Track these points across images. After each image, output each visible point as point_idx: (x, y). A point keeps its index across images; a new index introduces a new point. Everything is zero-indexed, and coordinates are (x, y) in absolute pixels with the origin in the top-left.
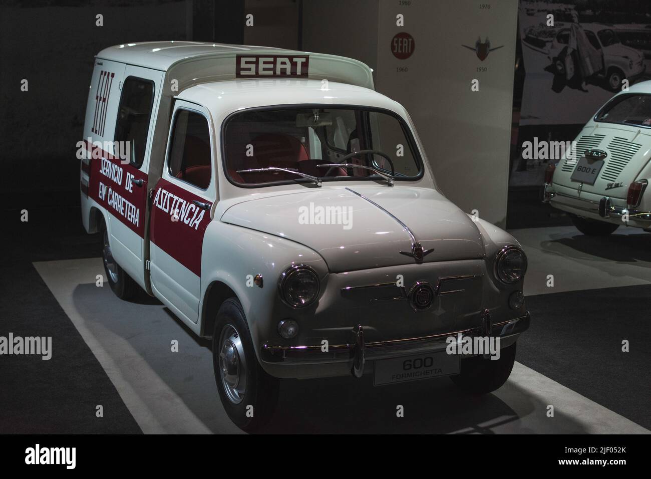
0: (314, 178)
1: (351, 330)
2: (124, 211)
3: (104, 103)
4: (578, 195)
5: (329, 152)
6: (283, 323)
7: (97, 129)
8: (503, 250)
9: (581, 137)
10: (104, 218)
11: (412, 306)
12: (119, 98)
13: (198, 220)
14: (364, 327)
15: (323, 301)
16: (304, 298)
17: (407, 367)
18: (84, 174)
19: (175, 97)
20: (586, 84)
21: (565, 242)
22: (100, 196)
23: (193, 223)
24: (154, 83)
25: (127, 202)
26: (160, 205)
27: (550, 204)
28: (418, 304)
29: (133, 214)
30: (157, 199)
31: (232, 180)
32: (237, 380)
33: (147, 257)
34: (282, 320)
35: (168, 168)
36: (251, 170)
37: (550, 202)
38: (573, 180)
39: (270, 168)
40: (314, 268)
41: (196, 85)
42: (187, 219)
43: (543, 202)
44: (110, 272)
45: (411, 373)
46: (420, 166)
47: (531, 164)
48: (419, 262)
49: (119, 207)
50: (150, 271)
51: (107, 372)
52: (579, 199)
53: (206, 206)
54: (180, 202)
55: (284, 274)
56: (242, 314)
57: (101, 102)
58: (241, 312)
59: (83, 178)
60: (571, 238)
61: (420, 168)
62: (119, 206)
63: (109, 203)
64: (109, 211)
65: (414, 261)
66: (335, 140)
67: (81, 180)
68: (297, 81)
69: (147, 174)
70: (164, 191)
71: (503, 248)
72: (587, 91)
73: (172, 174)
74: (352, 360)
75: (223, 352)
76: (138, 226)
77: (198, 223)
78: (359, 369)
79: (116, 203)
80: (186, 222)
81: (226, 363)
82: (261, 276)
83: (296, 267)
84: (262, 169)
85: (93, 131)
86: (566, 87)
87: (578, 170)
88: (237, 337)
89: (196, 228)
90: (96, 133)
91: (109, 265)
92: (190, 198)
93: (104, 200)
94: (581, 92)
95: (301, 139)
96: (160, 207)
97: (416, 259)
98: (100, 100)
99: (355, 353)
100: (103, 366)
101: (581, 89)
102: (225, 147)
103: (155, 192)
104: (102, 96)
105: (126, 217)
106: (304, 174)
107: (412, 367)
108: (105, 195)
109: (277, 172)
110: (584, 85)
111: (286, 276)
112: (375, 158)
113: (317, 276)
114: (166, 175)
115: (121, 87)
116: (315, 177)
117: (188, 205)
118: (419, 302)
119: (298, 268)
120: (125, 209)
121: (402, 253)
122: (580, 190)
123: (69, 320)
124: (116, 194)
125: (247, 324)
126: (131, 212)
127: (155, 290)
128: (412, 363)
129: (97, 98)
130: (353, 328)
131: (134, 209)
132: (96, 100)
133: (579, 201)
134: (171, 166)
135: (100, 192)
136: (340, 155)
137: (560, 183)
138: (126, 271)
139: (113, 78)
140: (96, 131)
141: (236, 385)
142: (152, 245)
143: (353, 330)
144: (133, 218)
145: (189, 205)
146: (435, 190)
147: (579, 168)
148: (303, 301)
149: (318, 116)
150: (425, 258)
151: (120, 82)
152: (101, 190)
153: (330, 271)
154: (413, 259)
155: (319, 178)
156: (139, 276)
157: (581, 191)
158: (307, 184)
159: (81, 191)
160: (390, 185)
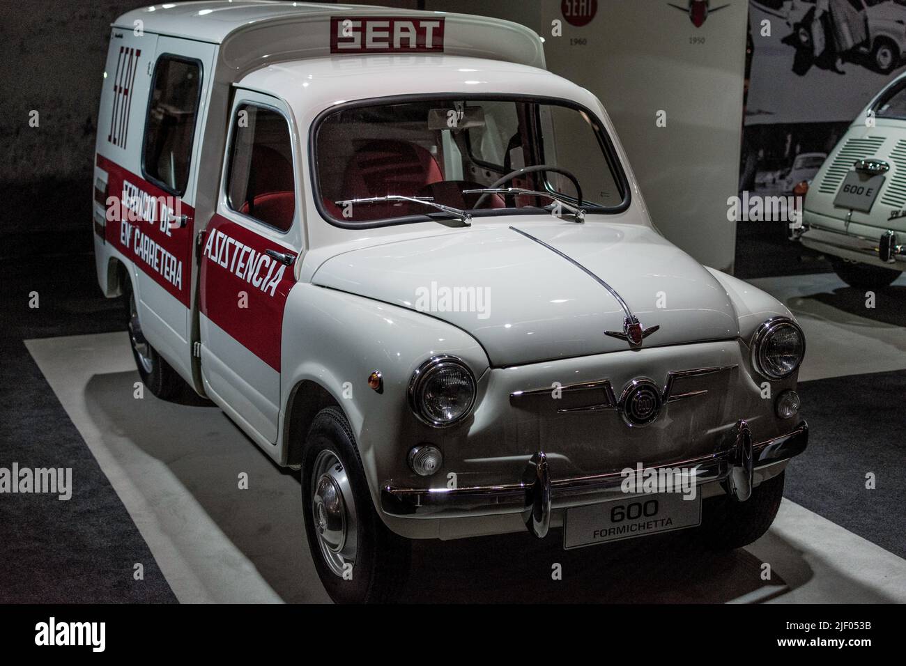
0: (458, 212)
1: (527, 461)
2: (158, 265)
3: (125, 97)
4: (845, 228)
5: (473, 169)
6: (417, 451)
7: (117, 137)
8: (767, 325)
9: (848, 141)
10: (129, 275)
11: (625, 419)
12: (149, 89)
13: (274, 281)
14: (549, 455)
15: (483, 414)
16: (451, 412)
17: (618, 517)
18: (99, 207)
19: (234, 84)
20: (843, 63)
21: (822, 297)
22: (122, 241)
23: (267, 287)
24: (202, 63)
25: (163, 251)
26: (215, 256)
27: (800, 243)
28: (635, 416)
29: (173, 270)
30: (209, 247)
31: (328, 216)
32: (343, 538)
33: (196, 336)
34: (415, 446)
35: (225, 198)
36: (358, 200)
37: (801, 240)
38: (837, 206)
39: (389, 197)
40: (466, 360)
41: (268, 66)
42: (257, 279)
43: (791, 239)
44: (141, 356)
45: (624, 527)
46: (623, 189)
47: (762, 182)
48: (636, 348)
49: (152, 259)
50: (200, 358)
51: (135, 520)
52: (847, 234)
53: (288, 259)
54: (246, 252)
55: (418, 372)
56: (348, 434)
57: (121, 95)
58: (346, 431)
59: (97, 213)
60: (831, 292)
61: (624, 193)
62: (151, 257)
63: (137, 252)
64: (136, 264)
65: (629, 347)
66: (482, 149)
67: (95, 215)
68: (427, 58)
69: (194, 206)
70: (220, 234)
71: (766, 322)
72: (843, 73)
73: (233, 207)
74: (530, 508)
75: (318, 494)
76: (180, 288)
77: (274, 285)
78: (542, 522)
79: (146, 252)
80: (256, 284)
81: (323, 512)
82: (379, 375)
83: (438, 360)
84: (376, 198)
85: (110, 140)
86: (814, 67)
87: (844, 191)
88: (341, 470)
89: (272, 294)
90: (115, 142)
91: (138, 346)
92: (262, 245)
93: (128, 246)
94: (835, 74)
95: (431, 148)
96: (214, 259)
97: (630, 342)
98: (120, 92)
99: (535, 498)
100: (130, 511)
101: (834, 69)
102: (316, 164)
103: (205, 236)
104: (123, 86)
105: (161, 273)
106: (443, 206)
107: (626, 517)
108: (130, 240)
109: (400, 202)
110: (839, 64)
111: (421, 376)
112: (548, 178)
113: (472, 373)
114: (223, 209)
115: (151, 72)
116: (461, 211)
117: (258, 256)
118: (636, 414)
119: (440, 362)
120: (160, 261)
121: (607, 333)
122: (848, 221)
123: (77, 433)
124: (147, 238)
125: (358, 451)
126: (169, 266)
127: (209, 390)
128: (625, 511)
129: (115, 90)
130: (531, 456)
131: (173, 262)
132: (114, 92)
133: (847, 237)
134: (230, 194)
135: (122, 234)
136: (491, 172)
137: (816, 210)
138: (164, 357)
139: (139, 58)
140: (115, 140)
141: (340, 547)
142: (204, 318)
143: (532, 460)
144: (172, 276)
145: (260, 257)
146: (649, 228)
147: (846, 187)
148: (450, 416)
149: (462, 113)
150: (645, 341)
151: (150, 63)
152: (124, 231)
153: (492, 366)
154: (625, 344)
155: (466, 212)
156: (184, 367)
157: (850, 221)
158: (447, 220)
159: (95, 233)
160: (579, 221)
